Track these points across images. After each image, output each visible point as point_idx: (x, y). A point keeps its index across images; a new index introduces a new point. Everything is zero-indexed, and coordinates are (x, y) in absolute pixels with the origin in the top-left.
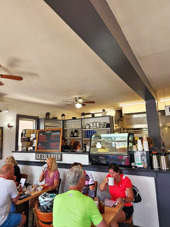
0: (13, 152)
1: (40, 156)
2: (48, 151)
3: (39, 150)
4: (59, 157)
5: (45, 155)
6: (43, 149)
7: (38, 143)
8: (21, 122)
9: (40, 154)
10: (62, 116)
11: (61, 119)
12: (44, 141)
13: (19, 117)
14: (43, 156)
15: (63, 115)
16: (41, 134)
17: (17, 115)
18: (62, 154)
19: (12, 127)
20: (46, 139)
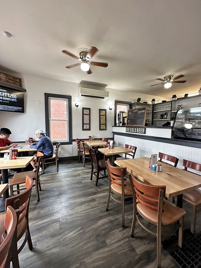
0: (113, 126)
1: (129, 130)
2: (135, 125)
3: (128, 125)
4: (143, 131)
5: (132, 128)
6: (131, 124)
7: (128, 120)
8: (118, 106)
9: (129, 128)
10: (152, 101)
11: (151, 103)
12: (132, 118)
13: (117, 102)
14: (131, 130)
15: (154, 100)
16: (130, 113)
17: (115, 101)
18: (145, 128)
19: (112, 109)
20: (133, 117)
